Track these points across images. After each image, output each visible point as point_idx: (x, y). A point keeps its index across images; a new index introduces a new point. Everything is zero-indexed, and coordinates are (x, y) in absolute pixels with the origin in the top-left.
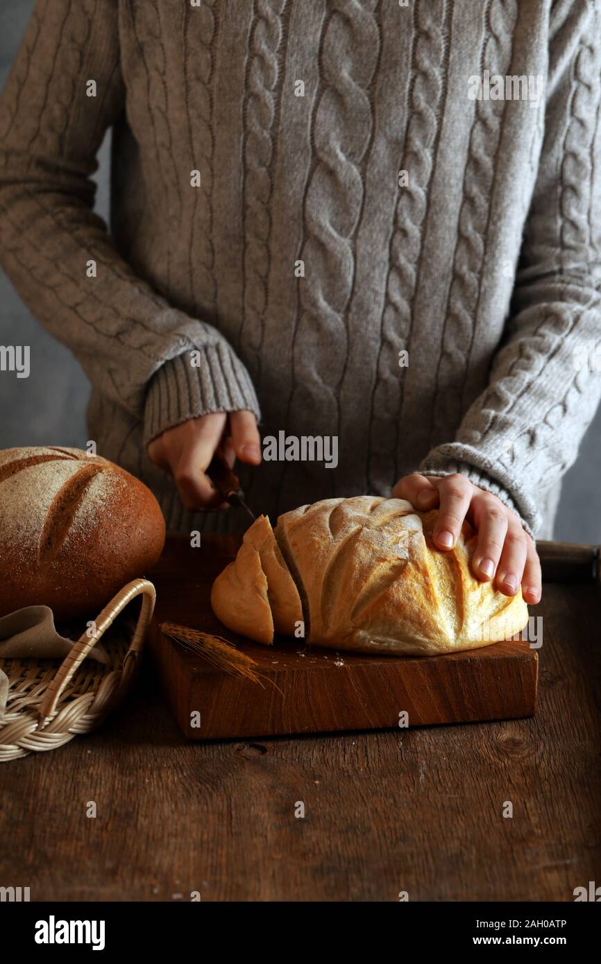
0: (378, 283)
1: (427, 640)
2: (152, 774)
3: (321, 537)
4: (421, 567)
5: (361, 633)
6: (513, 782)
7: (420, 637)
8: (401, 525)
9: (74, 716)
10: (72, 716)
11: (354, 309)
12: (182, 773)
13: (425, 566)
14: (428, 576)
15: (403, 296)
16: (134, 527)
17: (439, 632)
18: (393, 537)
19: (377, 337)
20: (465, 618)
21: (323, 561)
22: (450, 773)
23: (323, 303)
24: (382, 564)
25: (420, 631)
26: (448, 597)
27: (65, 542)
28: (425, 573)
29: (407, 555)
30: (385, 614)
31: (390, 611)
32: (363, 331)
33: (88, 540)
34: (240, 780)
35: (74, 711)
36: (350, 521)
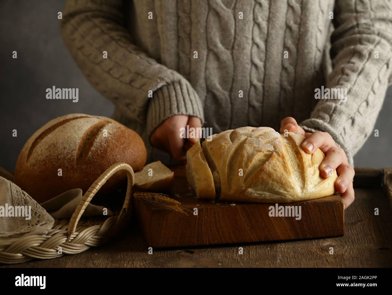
0: (247, 32)
1: (286, 193)
2: (129, 262)
3: (226, 143)
4: (281, 154)
5: (250, 190)
6: (329, 261)
7: (282, 191)
8: (268, 135)
9: (88, 235)
10: (87, 235)
11: (236, 47)
12: (146, 262)
13: (283, 154)
14: (285, 159)
15: (261, 39)
16: (127, 148)
17: (292, 188)
18: (264, 140)
19: (249, 62)
20: (306, 181)
21: (227, 154)
22: (294, 259)
23: (220, 45)
24: (259, 153)
25: (282, 187)
26: (296, 171)
27: (89, 155)
28: (283, 158)
29: (273, 149)
30: (262, 179)
31: (265, 177)
32: (241, 59)
33: (101, 153)
34: (177, 264)
35: (87, 233)
36: (241, 135)
